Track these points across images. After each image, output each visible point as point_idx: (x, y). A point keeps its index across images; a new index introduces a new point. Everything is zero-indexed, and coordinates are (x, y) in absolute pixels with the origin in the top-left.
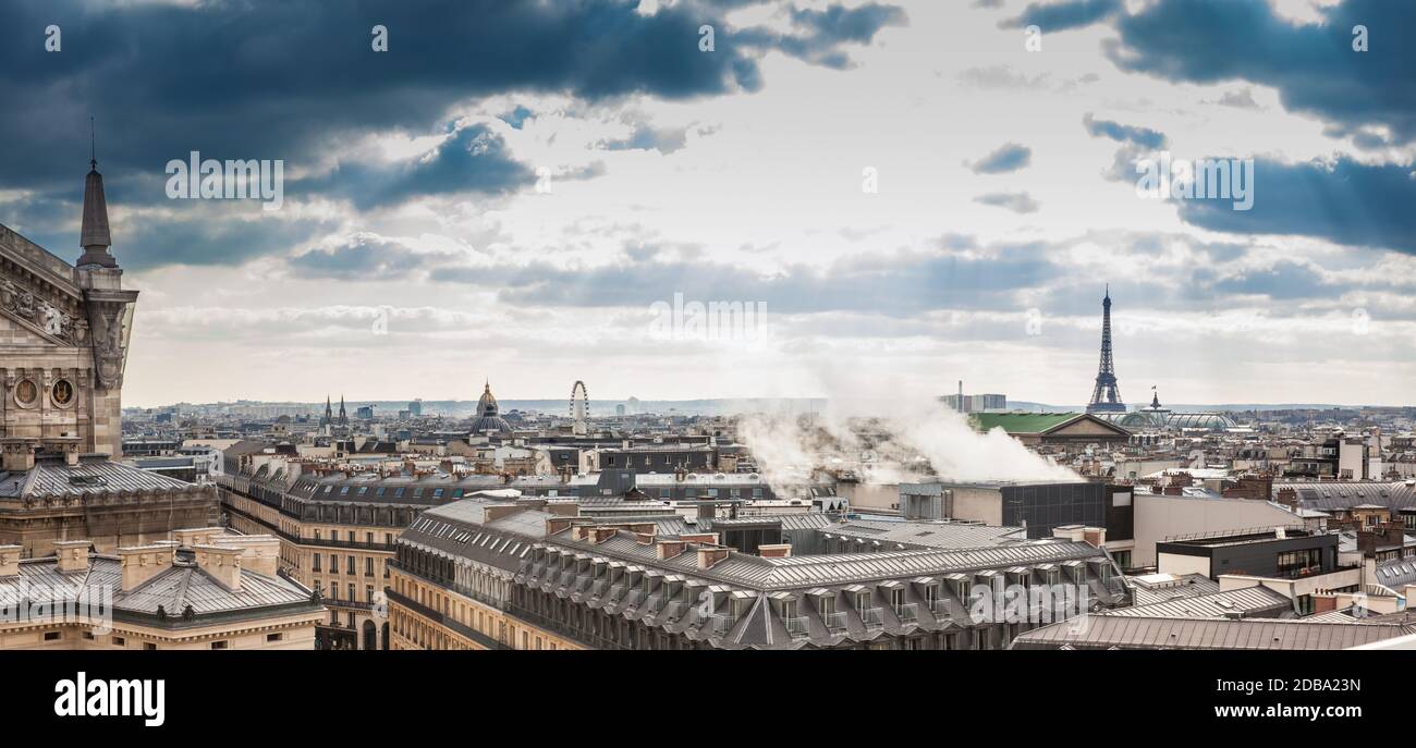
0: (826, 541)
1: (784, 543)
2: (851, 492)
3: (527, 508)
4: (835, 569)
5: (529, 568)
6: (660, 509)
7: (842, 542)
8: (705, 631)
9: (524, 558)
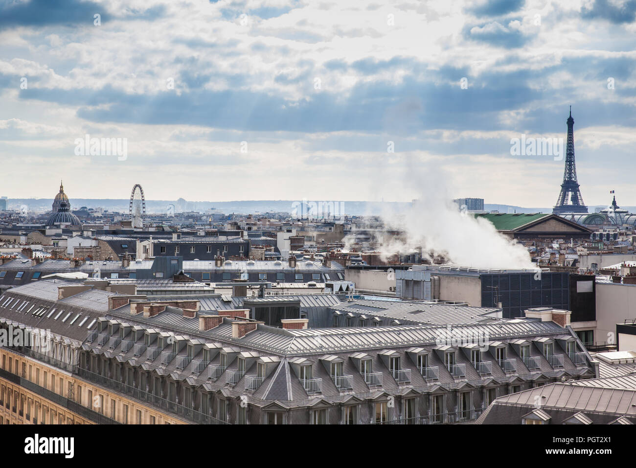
0: (336, 316)
1: (303, 317)
2: (356, 277)
3: (93, 288)
4: (344, 339)
5: (95, 337)
6: (202, 289)
7: (349, 318)
8: (237, 389)
9: (90, 329)
